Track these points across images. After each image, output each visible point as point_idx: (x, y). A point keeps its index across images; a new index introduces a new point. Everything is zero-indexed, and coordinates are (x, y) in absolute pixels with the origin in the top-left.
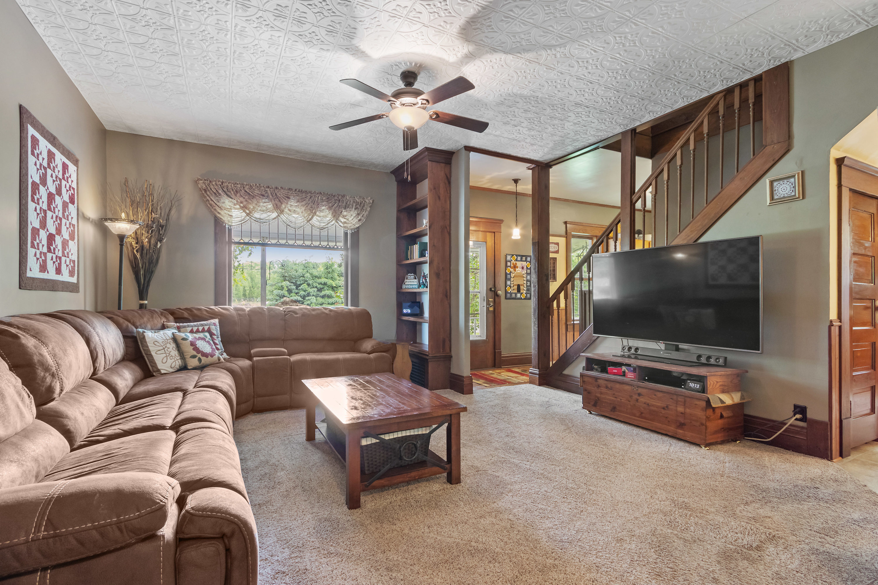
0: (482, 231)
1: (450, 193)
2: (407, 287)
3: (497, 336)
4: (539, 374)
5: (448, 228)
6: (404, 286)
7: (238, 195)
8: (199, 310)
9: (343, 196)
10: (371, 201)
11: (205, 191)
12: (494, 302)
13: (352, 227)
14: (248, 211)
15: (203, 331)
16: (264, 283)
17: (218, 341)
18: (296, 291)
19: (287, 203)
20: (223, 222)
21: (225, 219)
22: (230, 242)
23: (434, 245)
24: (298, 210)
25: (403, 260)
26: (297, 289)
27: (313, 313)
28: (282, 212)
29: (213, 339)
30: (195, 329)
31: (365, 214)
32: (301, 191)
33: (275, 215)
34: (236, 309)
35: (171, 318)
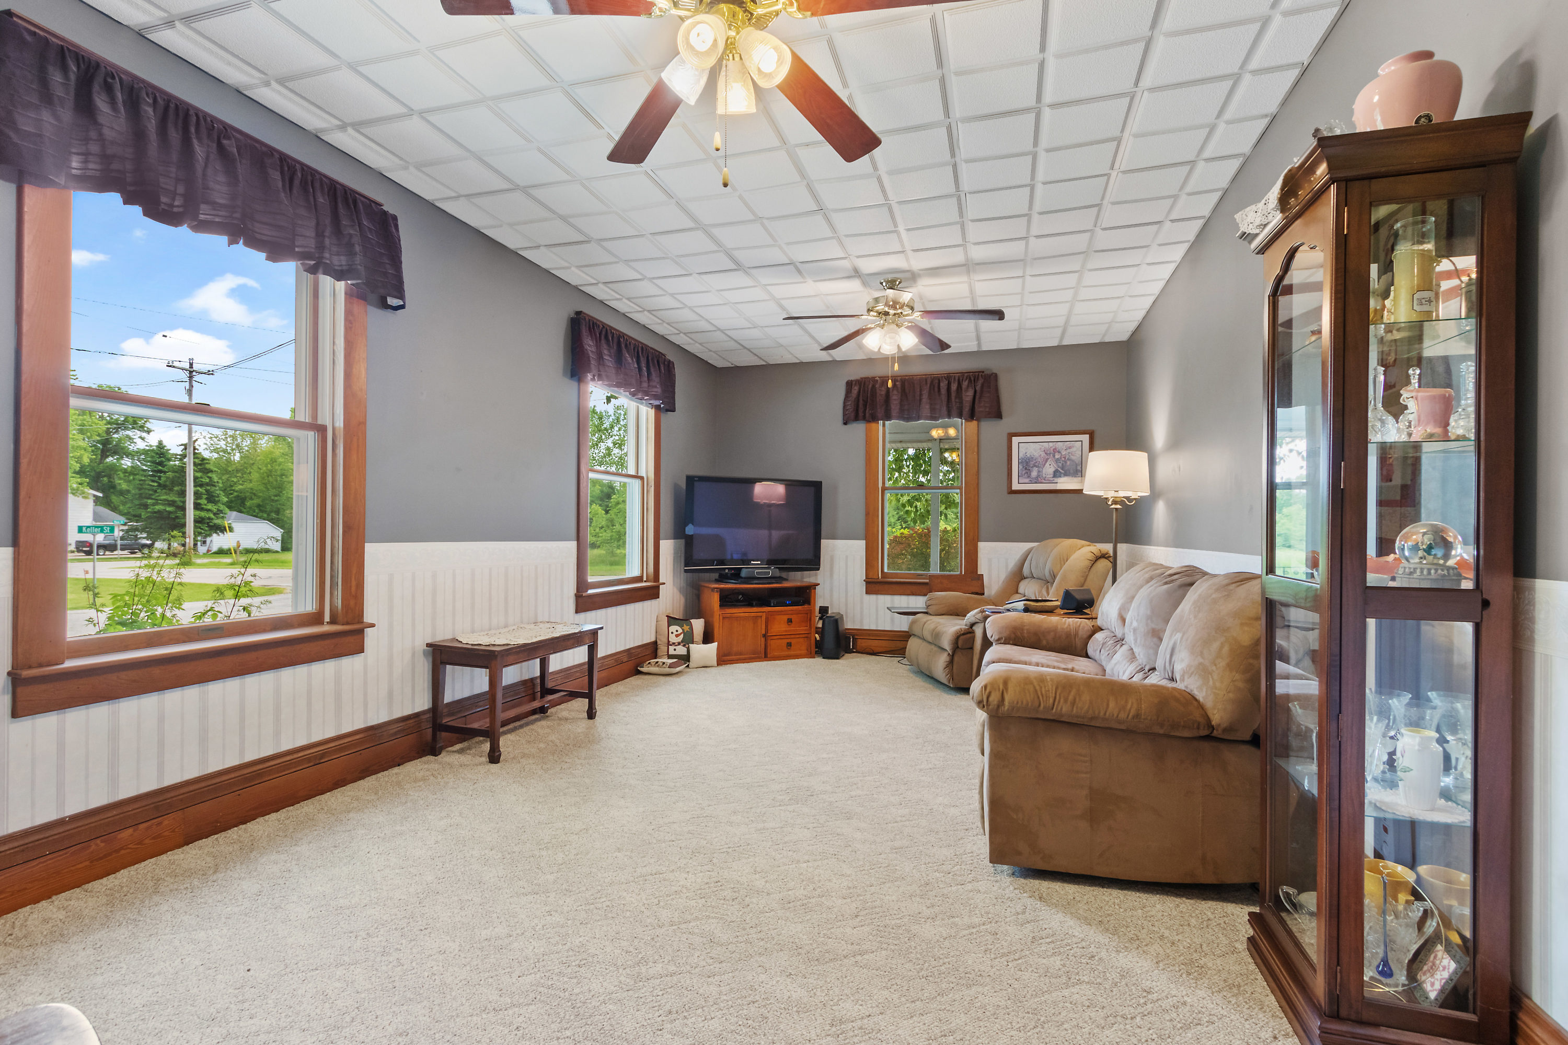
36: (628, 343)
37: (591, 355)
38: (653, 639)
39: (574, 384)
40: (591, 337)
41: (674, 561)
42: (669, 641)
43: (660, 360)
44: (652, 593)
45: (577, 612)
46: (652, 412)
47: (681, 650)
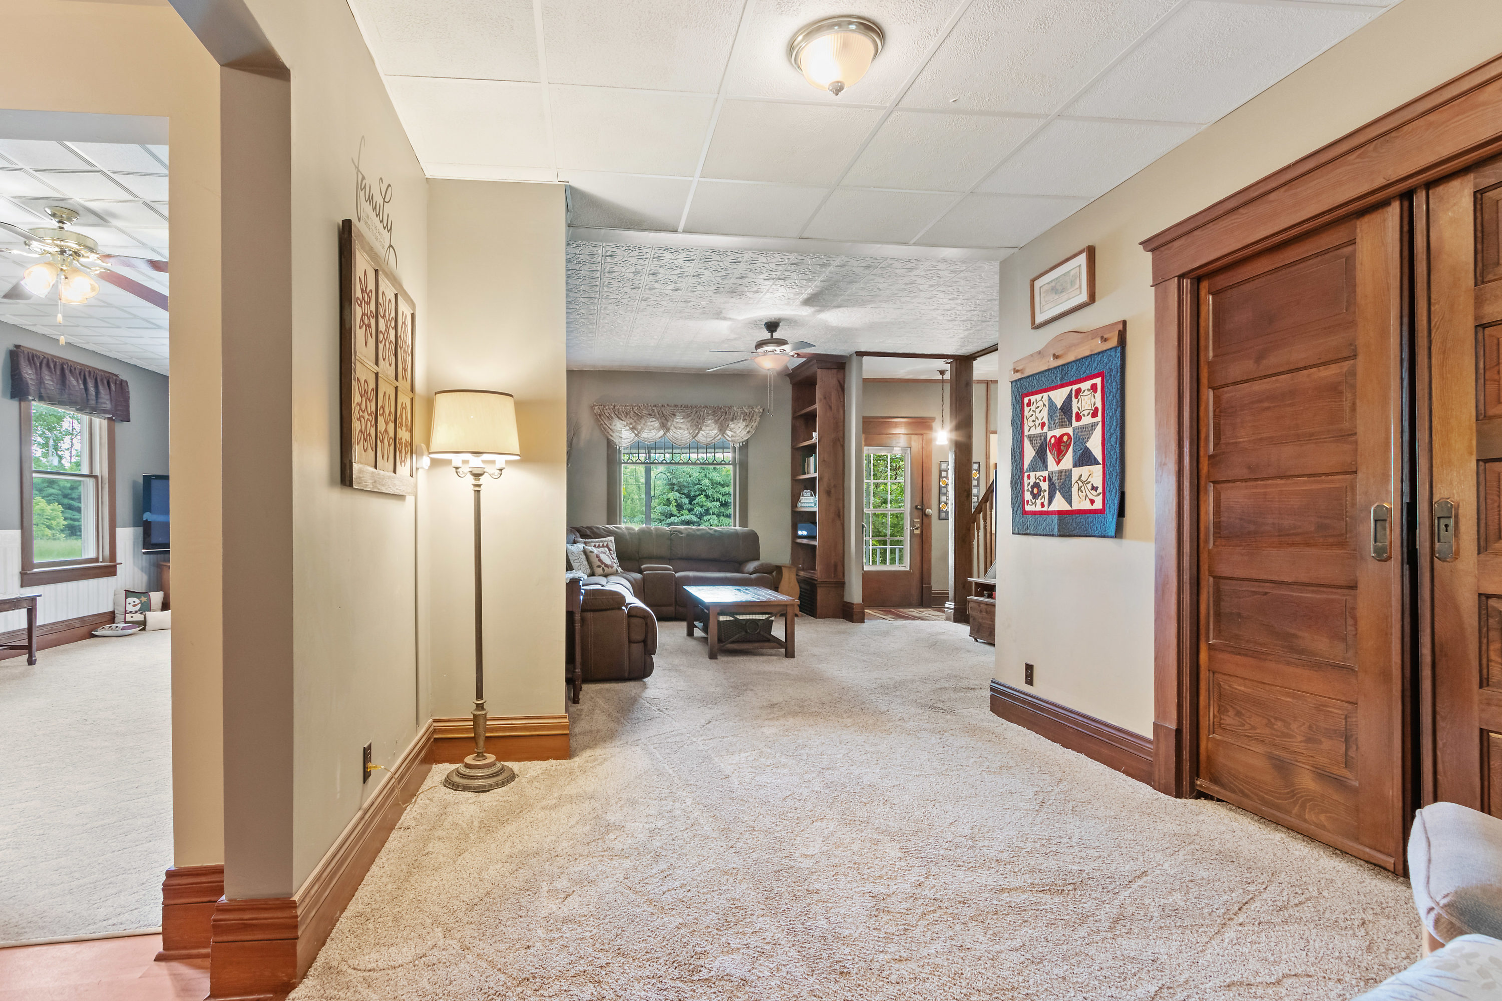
0: (904, 434)
1: (844, 401)
2: (803, 505)
3: (925, 566)
4: (954, 609)
5: (841, 440)
6: (799, 505)
7: (628, 417)
8: (598, 528)
9: (730, 407)
10: (761, 410)
11: (600, 416)
12: (922, 523)
13: (741, 440)
14: (636, 432)
15: (603, 546)
16: (649, 499)
17: (614, 556)
18: (689, 506)
19: (673, 421)
20: (615, 444)
21: (616, 441)
22: (620, 463)
23: (824, 461)
24: (683, 426)
25: (800, 475)
26: (690, 503)
27: (698, 533)
28: (668, 430)
29: (611, 554)
30: (597, 544)
31: (754, 424)
32: (687, 407)
33: (662, 433)
34: (627, 528)
35: (578, 535)
36: (73, 369)
37: (30, 382)
38: (111, 609)
39: (15, 404)
40: (31, 367)
41: (134, 544)
42: (126, 611)
43: (111, 380)
44: (110, 570)
45: (22, 586)
46: (105, 423)
47: (139, 617)
